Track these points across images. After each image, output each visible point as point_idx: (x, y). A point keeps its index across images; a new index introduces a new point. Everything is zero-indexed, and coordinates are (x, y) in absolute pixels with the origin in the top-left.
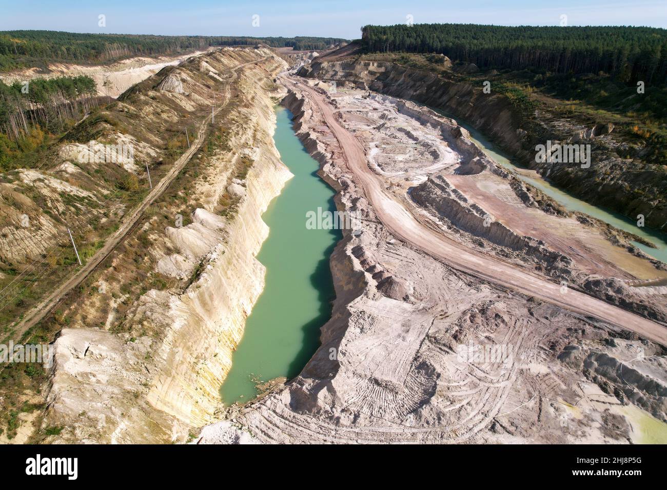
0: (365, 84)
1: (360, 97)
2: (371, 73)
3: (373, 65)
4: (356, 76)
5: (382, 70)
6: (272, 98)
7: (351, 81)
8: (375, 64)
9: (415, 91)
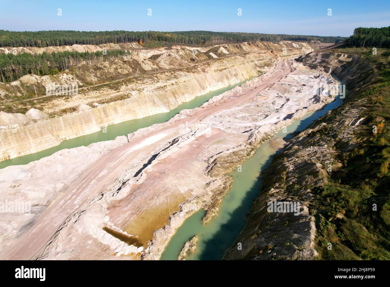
0: (330, 69)
1: (313, 76)
2: (340, 62)
3: (344, 56)
4: (328, 63)
5: (350, 60)
6: (259, 71)
7: (323, 66)
8: (346, 56)
9: (352, 76)
